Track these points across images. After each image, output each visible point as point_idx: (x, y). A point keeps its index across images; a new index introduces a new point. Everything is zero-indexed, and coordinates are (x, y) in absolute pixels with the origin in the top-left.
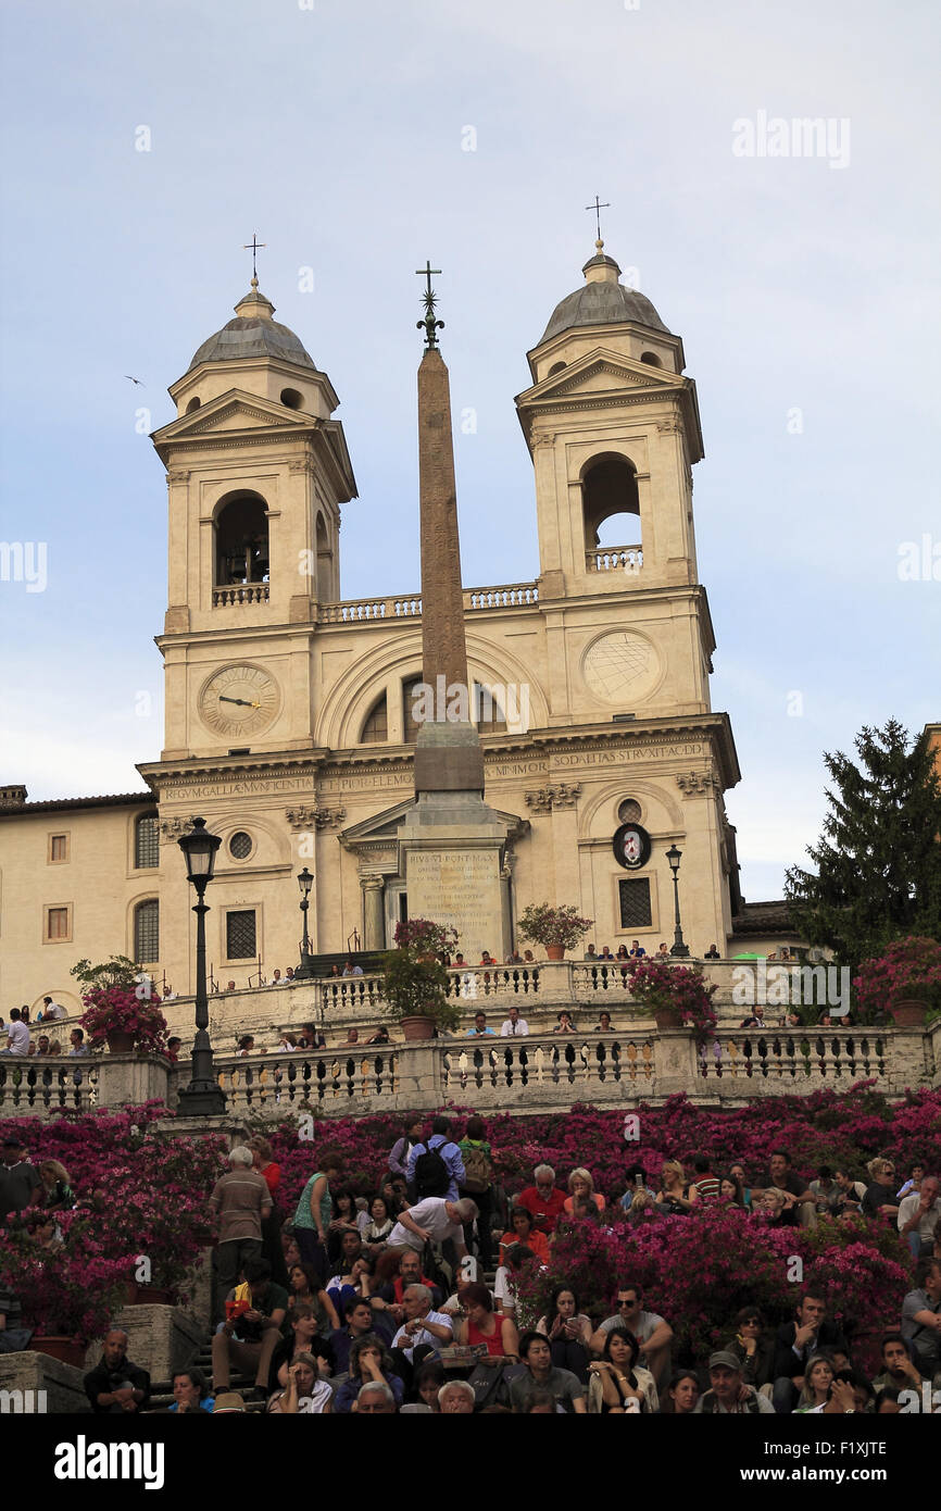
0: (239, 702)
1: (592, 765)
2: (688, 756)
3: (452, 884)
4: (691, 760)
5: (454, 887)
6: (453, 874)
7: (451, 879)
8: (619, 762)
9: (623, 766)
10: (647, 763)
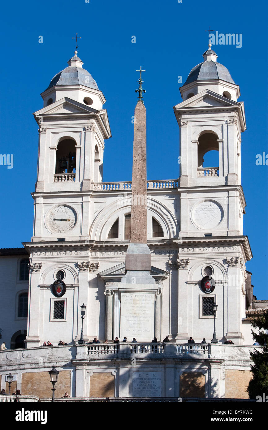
0: (62, 220)
1: (194, 252)
2: (232, 251)
3: (137, 305)
4: (232, 252)
5: (138, 307)
6: (138, 302)
7: (137, 303)
8: (206, 252)
9: (207, 253)
10: (216, 253)
